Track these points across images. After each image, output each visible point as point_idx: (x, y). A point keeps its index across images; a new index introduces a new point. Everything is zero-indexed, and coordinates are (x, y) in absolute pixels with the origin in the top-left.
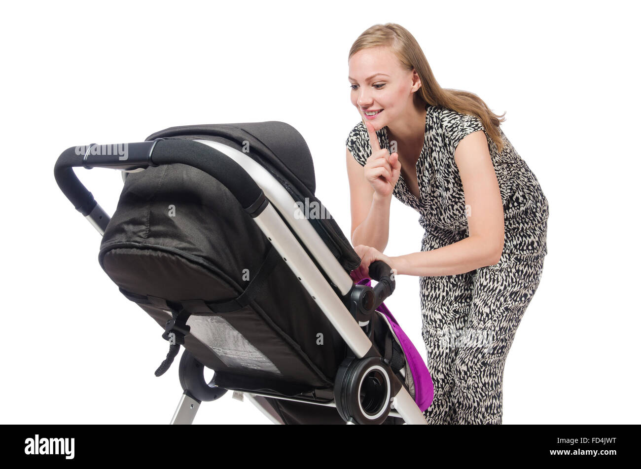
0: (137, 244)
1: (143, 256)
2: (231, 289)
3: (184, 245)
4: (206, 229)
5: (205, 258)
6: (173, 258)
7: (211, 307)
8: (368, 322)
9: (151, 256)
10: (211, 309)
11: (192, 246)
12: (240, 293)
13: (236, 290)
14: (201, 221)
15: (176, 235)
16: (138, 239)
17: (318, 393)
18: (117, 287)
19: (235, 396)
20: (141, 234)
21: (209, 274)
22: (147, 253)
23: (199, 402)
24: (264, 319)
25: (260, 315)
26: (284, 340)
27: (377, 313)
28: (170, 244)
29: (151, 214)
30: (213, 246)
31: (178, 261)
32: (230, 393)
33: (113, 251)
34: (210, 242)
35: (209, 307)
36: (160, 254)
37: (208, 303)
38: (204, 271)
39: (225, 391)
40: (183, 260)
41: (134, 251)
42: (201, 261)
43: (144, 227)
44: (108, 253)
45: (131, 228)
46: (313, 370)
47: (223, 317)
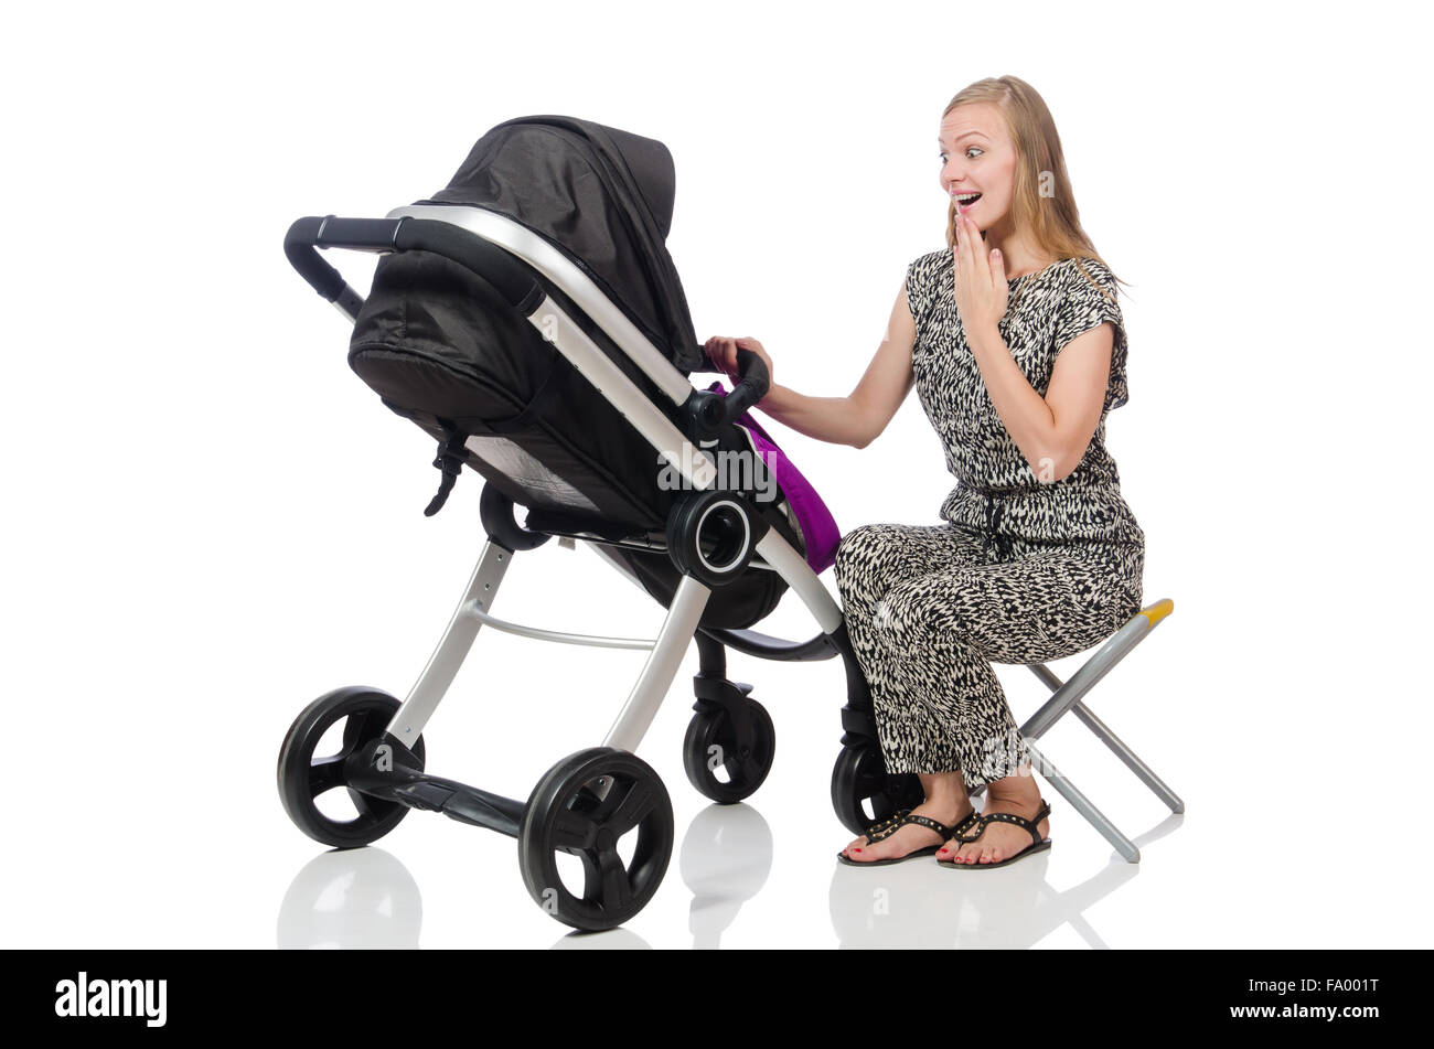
0: (391, 346)
1: (398, 361)
2: (509, 404)
3: (448, 349)
4: (473, 327)
5: (473, 366)
6: (433, 365)
7: (492, 427)
8: (717, 441)
9: (408, 363)
10: (491, 429)
11: (455, 351)
12: (522, 410)
13: (516, 405)
14: (468, 317)
15: (437, 336)
16: (393, 339)
17: (651, 536)
18: (379, 397)
19: (561, 543)
20: (397, 332)
21: (479, 386)
22: (404, 357)
23: (512, 552)
24: (559, 442)
25: (552, 435)
26: (590, 467)
27: (736, 427)
28: (429, 348)
29: (408, 306)
30: (483, 351)
31: (439, 369)
32: (555, 539)
33: (364, 353)
34: (479, 345)
35: (489, 426)
36: (417, 359)
37: (486, 421)
38: (473, 382)
39: (547, 538)
40: (446, 369)
41: (387, 355)
42: (468, 370)
43: (400, 324)
44: (358, 356)
45: (384, 323)
46: (635, 506)
47: (509, 438)
